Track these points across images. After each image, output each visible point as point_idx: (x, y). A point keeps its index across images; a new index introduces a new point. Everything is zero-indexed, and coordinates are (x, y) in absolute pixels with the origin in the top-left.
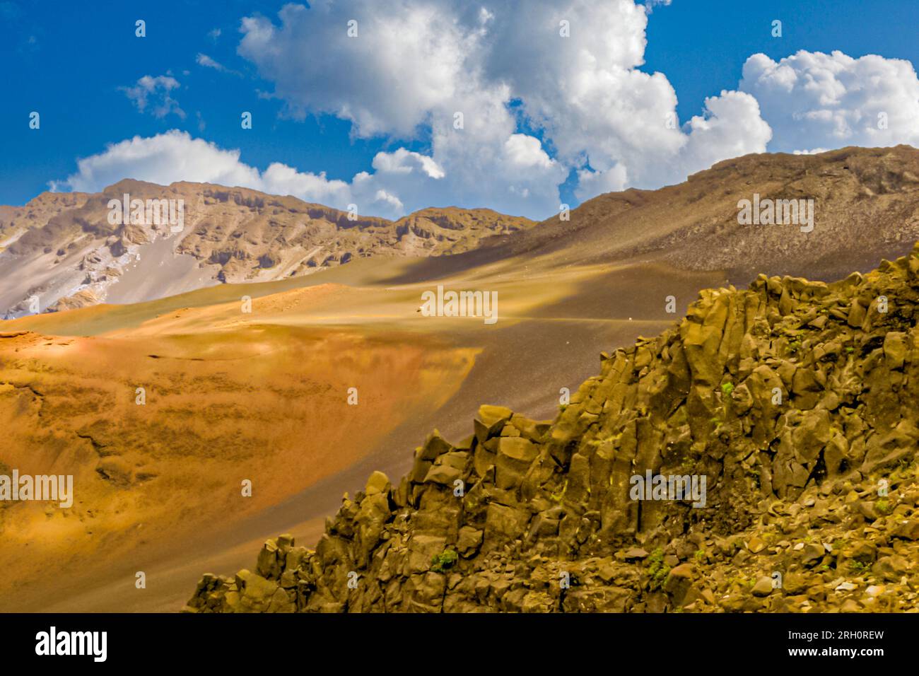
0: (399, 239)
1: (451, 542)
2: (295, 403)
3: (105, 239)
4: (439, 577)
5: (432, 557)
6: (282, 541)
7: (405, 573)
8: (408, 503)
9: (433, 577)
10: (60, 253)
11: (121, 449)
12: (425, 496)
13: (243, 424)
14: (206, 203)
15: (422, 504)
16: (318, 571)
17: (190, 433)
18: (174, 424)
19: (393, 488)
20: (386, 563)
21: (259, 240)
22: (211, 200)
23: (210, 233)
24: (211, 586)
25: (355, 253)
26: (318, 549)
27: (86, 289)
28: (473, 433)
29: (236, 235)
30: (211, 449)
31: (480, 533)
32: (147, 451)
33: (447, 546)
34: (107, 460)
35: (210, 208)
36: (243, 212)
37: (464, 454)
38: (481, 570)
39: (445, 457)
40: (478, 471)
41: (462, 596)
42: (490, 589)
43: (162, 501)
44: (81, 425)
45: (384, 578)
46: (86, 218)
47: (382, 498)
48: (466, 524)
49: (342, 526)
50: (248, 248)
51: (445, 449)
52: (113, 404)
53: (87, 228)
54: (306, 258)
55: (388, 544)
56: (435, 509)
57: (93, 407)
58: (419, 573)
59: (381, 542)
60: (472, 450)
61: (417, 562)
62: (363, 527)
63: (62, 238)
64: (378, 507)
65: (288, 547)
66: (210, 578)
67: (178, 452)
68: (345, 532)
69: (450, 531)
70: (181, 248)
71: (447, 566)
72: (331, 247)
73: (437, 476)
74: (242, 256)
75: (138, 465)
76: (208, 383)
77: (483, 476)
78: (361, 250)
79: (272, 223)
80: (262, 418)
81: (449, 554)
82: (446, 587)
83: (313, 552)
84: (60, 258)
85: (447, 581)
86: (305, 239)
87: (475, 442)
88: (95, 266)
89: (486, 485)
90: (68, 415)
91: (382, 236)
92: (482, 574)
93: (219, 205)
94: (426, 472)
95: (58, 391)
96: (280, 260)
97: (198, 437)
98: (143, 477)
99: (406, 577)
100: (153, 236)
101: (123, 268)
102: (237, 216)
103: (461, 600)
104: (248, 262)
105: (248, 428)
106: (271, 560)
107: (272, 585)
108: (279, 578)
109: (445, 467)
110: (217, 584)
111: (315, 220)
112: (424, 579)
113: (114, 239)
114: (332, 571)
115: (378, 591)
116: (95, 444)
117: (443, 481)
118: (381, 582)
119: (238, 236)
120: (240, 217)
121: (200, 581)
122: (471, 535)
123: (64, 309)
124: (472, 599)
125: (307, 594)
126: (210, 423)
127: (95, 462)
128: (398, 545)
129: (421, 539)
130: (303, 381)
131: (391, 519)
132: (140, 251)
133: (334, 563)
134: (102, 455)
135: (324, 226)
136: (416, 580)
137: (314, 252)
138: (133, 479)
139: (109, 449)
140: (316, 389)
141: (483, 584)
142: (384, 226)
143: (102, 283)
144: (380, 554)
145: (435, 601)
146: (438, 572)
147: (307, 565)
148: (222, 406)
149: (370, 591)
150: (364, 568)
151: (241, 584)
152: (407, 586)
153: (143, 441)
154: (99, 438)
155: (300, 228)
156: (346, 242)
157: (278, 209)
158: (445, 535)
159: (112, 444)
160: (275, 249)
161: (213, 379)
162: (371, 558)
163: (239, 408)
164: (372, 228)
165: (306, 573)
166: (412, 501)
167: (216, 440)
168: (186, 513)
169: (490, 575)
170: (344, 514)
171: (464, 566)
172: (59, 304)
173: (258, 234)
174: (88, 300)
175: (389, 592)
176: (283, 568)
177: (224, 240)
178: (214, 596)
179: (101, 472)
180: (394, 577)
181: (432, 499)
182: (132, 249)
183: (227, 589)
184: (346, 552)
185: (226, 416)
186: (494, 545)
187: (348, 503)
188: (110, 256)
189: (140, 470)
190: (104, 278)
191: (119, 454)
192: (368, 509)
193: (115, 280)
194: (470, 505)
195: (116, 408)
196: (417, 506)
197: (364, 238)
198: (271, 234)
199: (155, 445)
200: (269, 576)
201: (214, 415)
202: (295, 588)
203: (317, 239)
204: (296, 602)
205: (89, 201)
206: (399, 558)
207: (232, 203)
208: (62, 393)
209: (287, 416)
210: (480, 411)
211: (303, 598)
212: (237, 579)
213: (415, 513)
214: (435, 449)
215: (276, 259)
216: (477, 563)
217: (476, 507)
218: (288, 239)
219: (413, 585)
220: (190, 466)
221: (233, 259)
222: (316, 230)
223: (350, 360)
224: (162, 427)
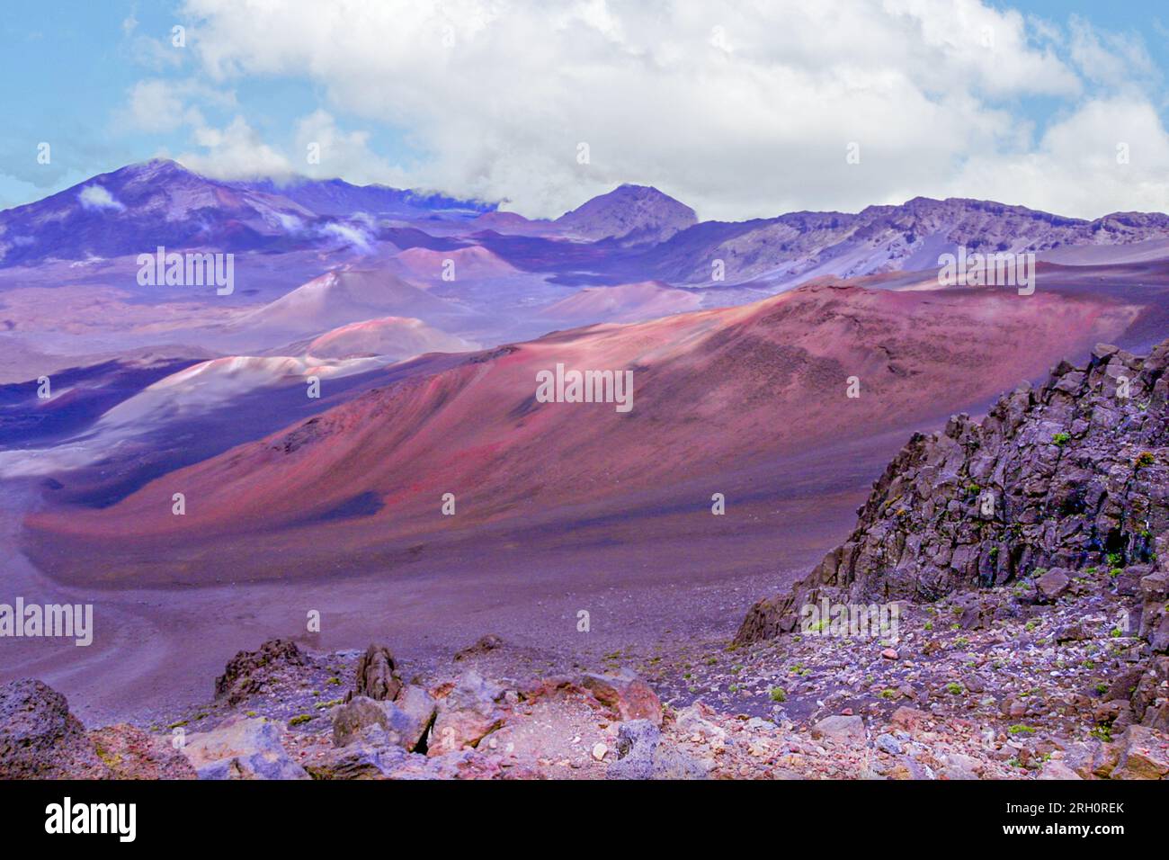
0: (1094, 233)
1: (1067, 427)
2: (1012, 335)
3: (903, 233)
4: (1057, 449)
5: (1053, 435)
6: (962, 417)
7: (1035, 443)
8: (1042, 401)
9: (1052, 448)
10: (877, 241)
11: (902, 356)
12: (1053, 398)
13: (977, 346)
14: (966, 211)
15: (1050, 403)
16: (981, 437)
17: (944, 349)
18: (934, 342)
19: (1033, 391)
20: (1023, 436)
21: (998, 234)
22: (970, 209)
23: (968, 229)
24: (918, 439)
25: (1063, 242)
26: (983, 423)
27: (891, 262)
28: (1090, 360)
29: (984, 230)
30: (957, 359)
31: (1087, 424)
32: (917, 358)
33: (1064, 430)
34: (894, 361)
35: (968, 214)
36: (990, 216)
37: (1083, 374)
38: (1084, 447)
39: (1069, 374)
40: (1090, 385)
41: (1070, 461)
42: (1089, 459)
43: (924, 388)
44: (880, 341)
45: (1021, 445)
46: (893, 220)
47: (1025, 397)
48: (1078, 417)
49: (998, 411)
50: (990, 238)
51: (1070, 369)
52: (899, 330)
53: (894, 226)
54: (1029, 245)
55: (1026, 425)
56: (1060, 406)
57: (888, 330)
58: (1043, 444)
59: (1021, 423)
60: (1088, 372)
61: (1042, 437)
62: (1011, 413)
63: (878, 232)
64: (1022, 402)
65: (965, 421)
66: (918, 434)
67: (937, 360)
68: (1000, 415)
69: (1068, 421)
70: (949, 238)
71: (1062, 442)
72: (1047, 237)
73: (1062, 386)
74: (987, 243)
75: (912, 366)
76: (956, 320)
77: (1093, 388)
78: (1066, 240)
79: (1008, 223)
80: (989, 342)
81: (1065, 435)
82: (1060, 455)
83: (980, 425)
84: (877, 244)
85: (1062, 451)
86: (1029, 233)
87: (1090, 366)
88: (897, 249)
89: (1095, 394)
90: (873, 334)
91: (1082, 231)
92: (1085, 449)
93: (975, 212)
94: (1056, 382)
95: (868, 320)
96: (1011, 246)
97: (949, 352)
98: (914, 373)
99: (1035, 446)
100: (932, 230)
101: (913, 250)
102: (985, 218)
103: (1069, 464)
104: (990, 247)
105: (980, 348)
106: (954, 427)
107: (953, 441)
108: (957, 438)
109: (1069, 381)
110: (922, 438)
111: (1036, 221)
112: (1046, 448)
113: (909, 233)
114: (990, 437)
115: (1017, 452)
116: (888, 352)
117: (1066, 389)
118: (1019, 448)
119: (985, 231)
120: (987, 219)
121: (913, 435)
122: (1081, 424)
123: (877, 273)
124: (1077, 465)
125: (974, 450)
126: (956, 344)
127: (887, 362)
128: (1033, 425)
129: (1047, 424)
130: (1018, 322)
131: (1030, 410)
132: (924, 240)
133: (992, 433)
134: (891, 358)
135: (1042, 223)
136: (1041, 448)
137: (1034, 242)
138: (908, 374)
139: (895, 355)
140: (1026, 327)
141: (1085, 456)
142: (1083, 225)
143: (900, 258)
144: (1020, 430)
145: (1052, 463)
146: (1056, 445)
147: (975, 434)
148: (964, 334)
149: (1012, 452)
150: (1010, 438)
151: (936, 439)
152: (1035, 451)
153: (916, 352)
154: (891, 349)
155: (1026, 225)
156: (1057, 235)
157: (1013, 214)
158: (1063, 423)
159: (898, 352)
160: (1008, 240)
161: (961, 318)
162: (1015, 432)
163: (975, 336)
164: (1075, 226)
165: (974, 437)
166: (1045, 400)
167: (959, 355)
168: (938, 396)
169: (1091, 451)
170: (1001, 405)
171: (1074, 443)
172: (875, 270)
173: (998, 230)
174: (892, 268)
175: (1023, 454)
176: (961, 433)
177: (977, 233)
178: (920, 444)
179: (890, 368)
180: (1028, 445)
181: (1058, 400)
182: (919, 239)
183: (927, 441)
184: (1000, 427)
185: (967, 340)
186: (1096, 433)
187: (1003, 398)
188: (905, 242)
189: (913, 368)
190: (902, 256)
191: (901, 359)
192: (1015, 402)
193: (908, 256)
194: (1082, 405)
195: (901, 332)
196: (1047, 404)
197: (1069, 232)
198: (1006, 230)
199: (923, 354)
200: (952, 436)
201: (959, 340)
202: (966, 444)
203: (1037, 233)
204: (966, 453)
205: (896, 210)
206: (1032, 433)
207: (983, 210)
208: (871, 322)
209: (1005, 342)
210: (1096, 347)
211: (971, 452)
212: (933, 436)
213: (1046, 408)
214: (1062, 369)
215: (1008, 245)
216: (1083, 442)
217: (1085, 408)
218: (1018, 233)
219: (1038, 451)
220: (943, 368)
221: (981, 245)
222: (1037, 227)
223: (1049, 310)
224: (927, 344)
